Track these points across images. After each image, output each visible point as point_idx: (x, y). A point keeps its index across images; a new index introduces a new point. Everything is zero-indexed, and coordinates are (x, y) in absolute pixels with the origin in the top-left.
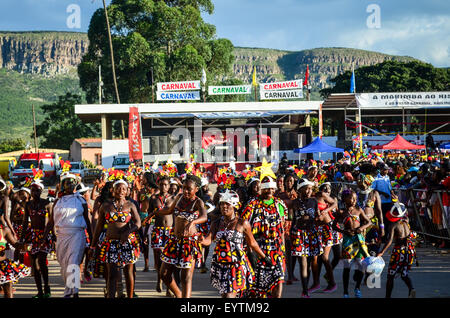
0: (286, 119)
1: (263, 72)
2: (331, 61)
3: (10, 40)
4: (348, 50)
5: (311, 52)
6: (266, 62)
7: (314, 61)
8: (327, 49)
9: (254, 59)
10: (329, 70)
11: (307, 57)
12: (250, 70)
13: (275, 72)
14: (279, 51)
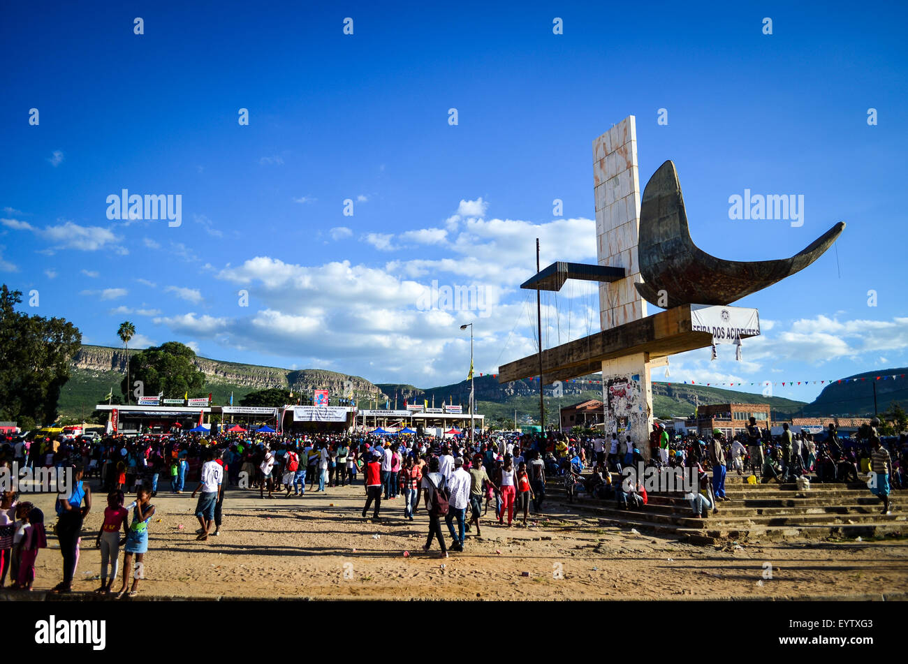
0: (190, 416)
1: (275, 381)
2: (315, 376)
3: (118, 353)
4: (325, 371)
6: (277, 375)
8: (313, 370)
9: (270, 373)
10: (313, 382)
12: (267, 379)
13: (282, 381)
14: (285, 369)
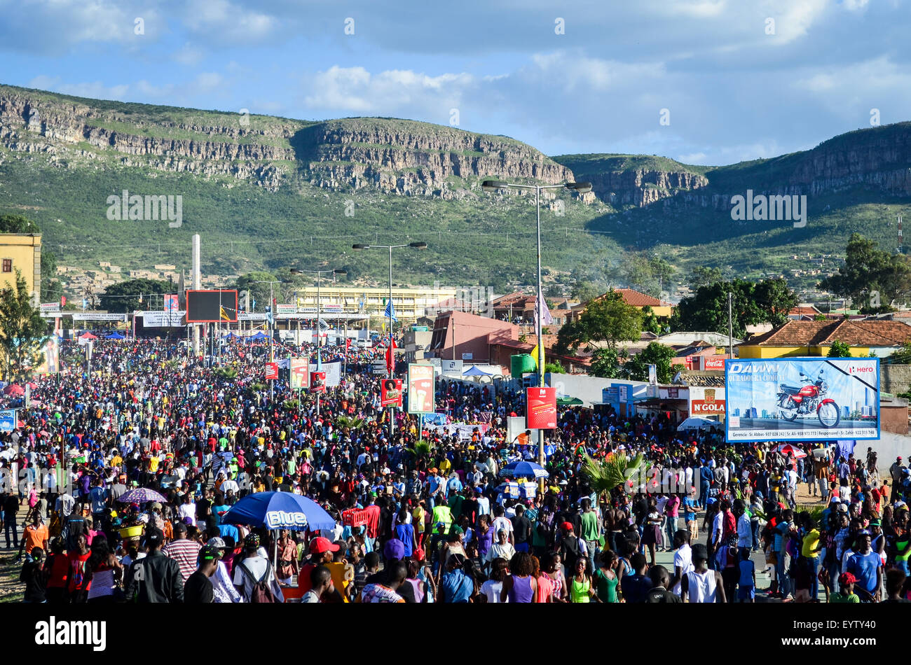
1: (256, 156)
2: (372, 139)
4: (403, 123)
5: (339, 123)
6: (262, 138)
7: (345, 140)
8: (366, 119)
9: (241, 133)
10: (368, 155)
11: (333, 133)
12: (234, 152)
13: (277, 156)
14: (284, 120)
